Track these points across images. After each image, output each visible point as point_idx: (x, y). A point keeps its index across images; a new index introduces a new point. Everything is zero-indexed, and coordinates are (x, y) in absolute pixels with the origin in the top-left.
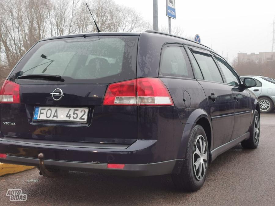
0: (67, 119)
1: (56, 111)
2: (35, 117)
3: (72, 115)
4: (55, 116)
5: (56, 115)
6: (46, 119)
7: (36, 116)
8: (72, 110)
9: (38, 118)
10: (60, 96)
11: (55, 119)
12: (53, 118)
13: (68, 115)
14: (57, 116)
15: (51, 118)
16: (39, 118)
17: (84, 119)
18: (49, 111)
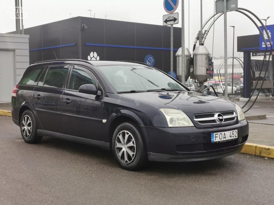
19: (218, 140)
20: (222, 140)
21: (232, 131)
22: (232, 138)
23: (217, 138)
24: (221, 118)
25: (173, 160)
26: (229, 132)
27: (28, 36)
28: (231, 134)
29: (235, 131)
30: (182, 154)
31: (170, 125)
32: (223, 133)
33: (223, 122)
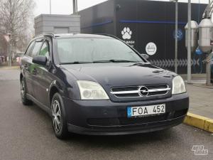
19: (136, 114)
20: (143, 114)
21: (156, 106)
22: (157, 113)
23: (135, 112)
24: (144, 91)
25: (86, 133)
26: (153, 106)
27: (79, 16)
28: (156, 108)
29: (161, 105)
30: (95, 128)
31: (83, 98)
32: (143, 108)
33: (147, 96)
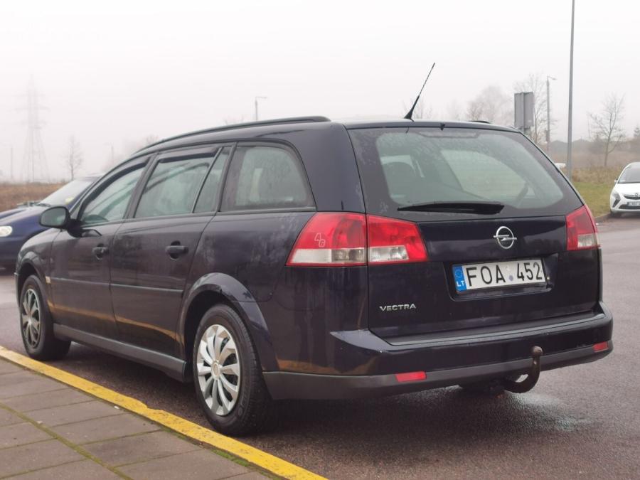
0: (520, 282)
1: (498, 269)
2: (458, 286)
3: (525, 274)
4: (501, 279)
5: (500, 276)
6: (485, 286)
7: (460, 283)
8: (522, 263)
9: (468, 287)
10: (511, 241)
11: (501, 283)
12: (497, 282)
13: (520, 275)
14: (502, 279)
15: (494, 284)
16: (471, 285)
17: (541, 278)
18: (485, 271)
